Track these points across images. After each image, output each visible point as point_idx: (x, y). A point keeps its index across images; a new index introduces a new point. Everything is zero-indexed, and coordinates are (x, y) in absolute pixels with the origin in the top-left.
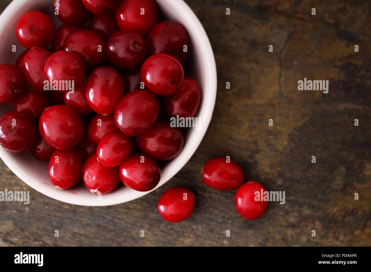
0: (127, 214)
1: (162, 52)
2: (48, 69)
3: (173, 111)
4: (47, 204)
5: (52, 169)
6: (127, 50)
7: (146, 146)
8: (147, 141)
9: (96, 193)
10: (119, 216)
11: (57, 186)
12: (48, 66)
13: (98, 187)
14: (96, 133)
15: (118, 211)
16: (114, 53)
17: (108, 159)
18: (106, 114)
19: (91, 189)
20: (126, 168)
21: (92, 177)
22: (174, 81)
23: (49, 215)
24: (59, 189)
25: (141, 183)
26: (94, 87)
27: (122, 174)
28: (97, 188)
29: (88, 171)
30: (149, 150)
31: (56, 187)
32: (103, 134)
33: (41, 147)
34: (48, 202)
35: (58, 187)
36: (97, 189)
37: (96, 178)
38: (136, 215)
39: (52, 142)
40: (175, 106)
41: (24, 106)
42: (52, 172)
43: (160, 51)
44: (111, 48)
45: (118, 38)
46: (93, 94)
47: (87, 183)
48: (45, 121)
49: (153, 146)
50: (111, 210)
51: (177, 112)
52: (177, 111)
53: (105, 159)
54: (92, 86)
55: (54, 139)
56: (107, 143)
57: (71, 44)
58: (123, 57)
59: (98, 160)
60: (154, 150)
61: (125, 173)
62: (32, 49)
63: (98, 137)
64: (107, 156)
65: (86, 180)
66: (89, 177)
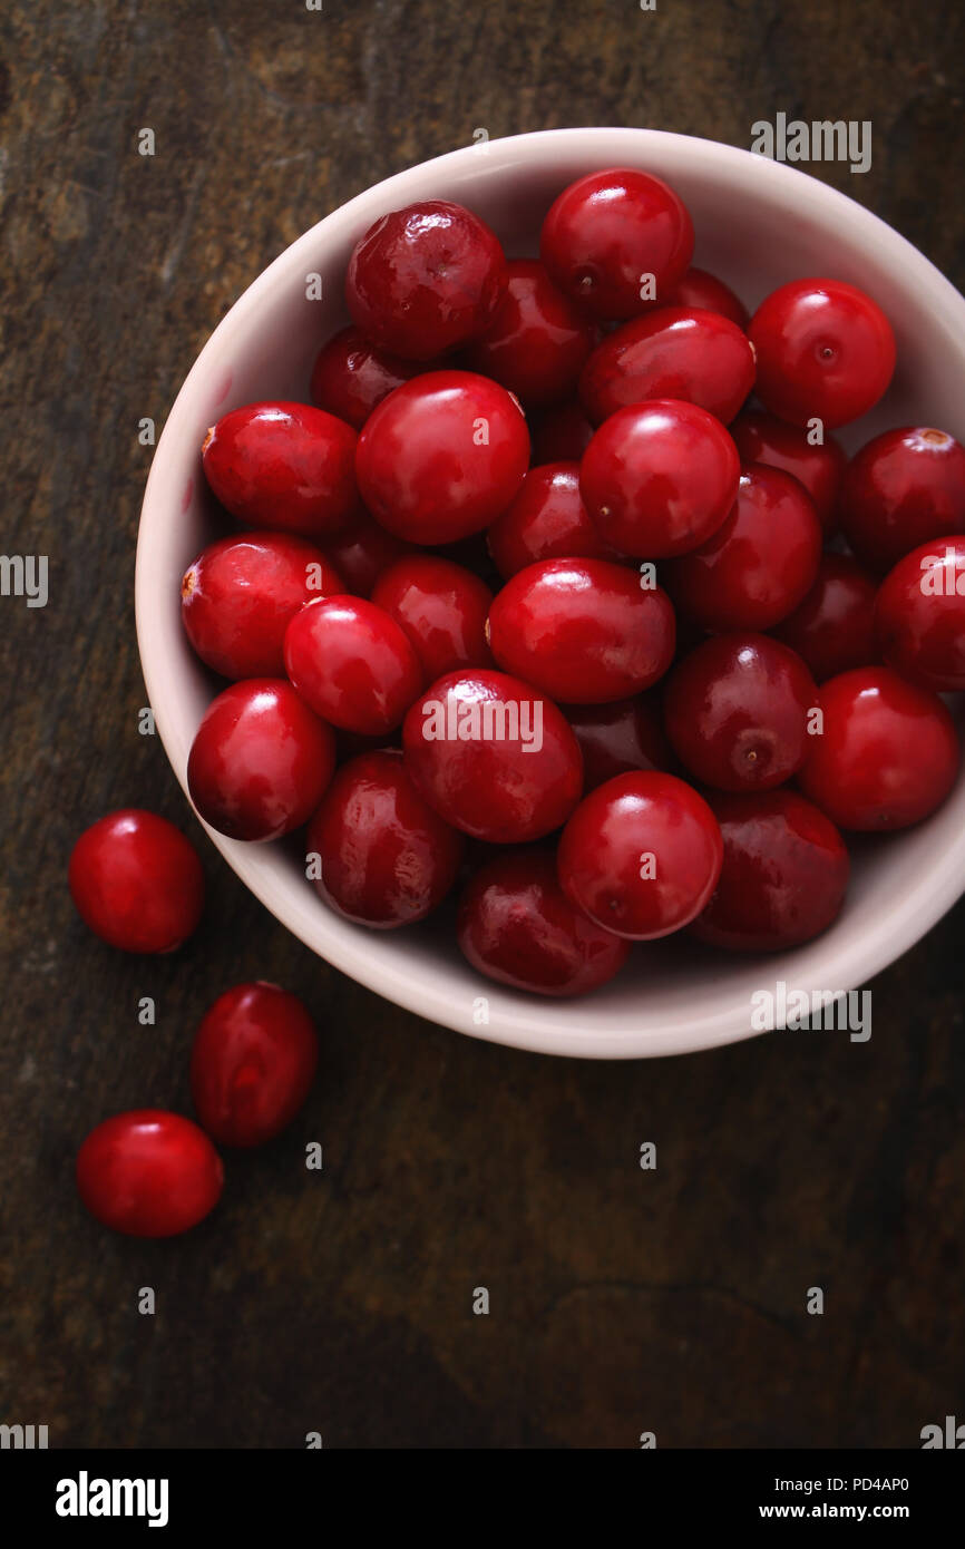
0: (108, 685)
1: (728, 848)
2: (671, 415)
3: (499, 894)
4: (149, 374)
5: (282, 416)
6: (739, 719)
7: (366, 786)
8: (382, 794)
9: (186, 586)
10: (96, 654)
11: (216, 435)
12: (680, 420)
13: (205, 597)
14: (420, 588)
15: (118, 647)
16: (726, 666)
17: (313, 642)
18: (492, 635)
19: (200, 568)
20: (282, 708)
21: (250, 579)
22: (614, 904)
23: (107, 378)
24: (203, 443)
25: (221, 766)
26: (595, 592)
27: (257, 694)
28: (203, 591)
29: (273, 561)
30: (348, 799)
31: (212, 431)
32: (413, 618)
33: (369, 373)
34: (156, 377)
35: (212, 439)
36: (200, 593)
37: (243, 592)
38: (102, 721)
39: (388, 422)
40: (515, 899)
41: (530, 310)
42: (272, 416)
43: (731, 841)
44: (746, 656)
45: (785, 679)
46: (567, 589)
47: (226, 552)
48: (467, 397)
49: (365, 813)
50: (121, 624)
51: (493, 907)
52: (498, 907)
53: (315, 630)
54: (597, 583)
55: (399, 429)
56: (375, 638)
57: (764, 495)
58: (709, 706)
59: (312, 602)
60: (349, 815)
61: (264, 702)
62: (751, 344)
63: (404, 595)
64: (326, 641)
65: (236, 550)
66: (248, 565)
